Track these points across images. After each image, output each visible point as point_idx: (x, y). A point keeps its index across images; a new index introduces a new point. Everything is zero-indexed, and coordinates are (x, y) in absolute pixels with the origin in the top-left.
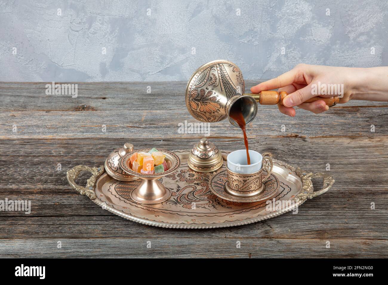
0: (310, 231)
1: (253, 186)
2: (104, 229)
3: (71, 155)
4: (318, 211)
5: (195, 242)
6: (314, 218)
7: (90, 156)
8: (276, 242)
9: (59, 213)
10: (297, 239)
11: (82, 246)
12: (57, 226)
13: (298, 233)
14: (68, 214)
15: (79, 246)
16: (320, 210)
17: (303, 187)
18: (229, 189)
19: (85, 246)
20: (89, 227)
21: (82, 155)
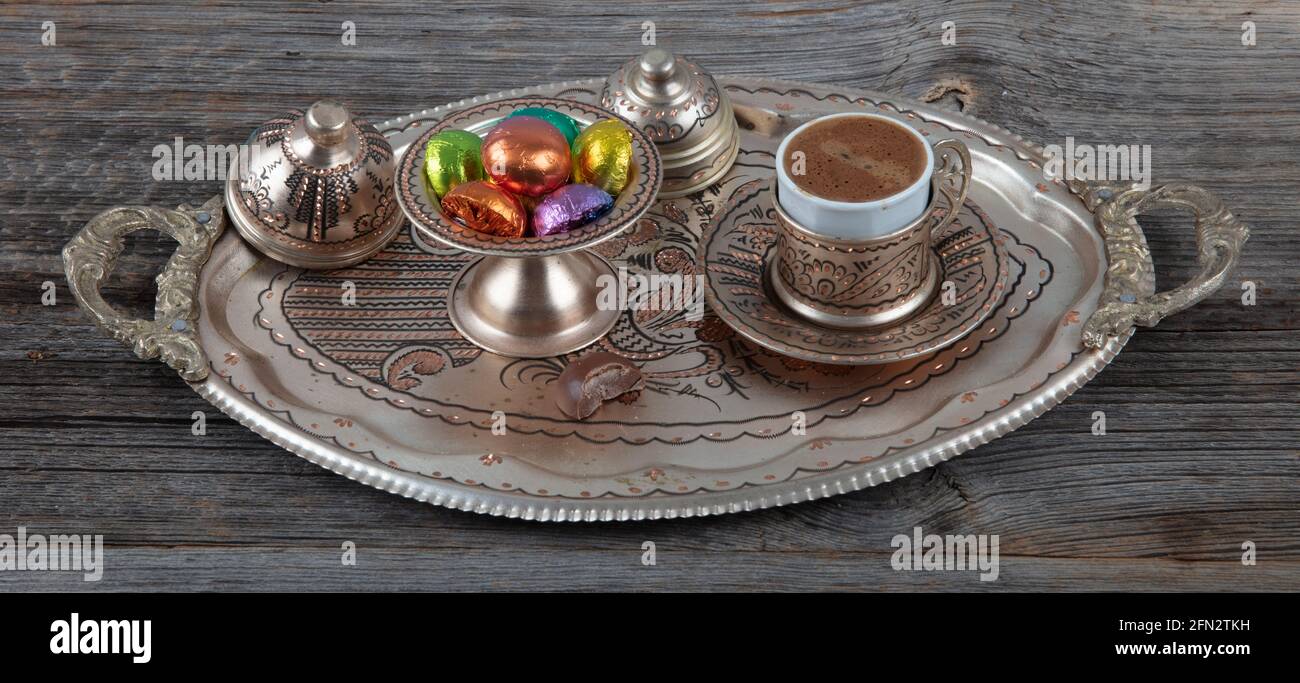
0: (1135, 516)
1: (896, 281)
2: (237, 496)
3: (105, 91)
4: (1171, 406)
5: (630, 573)
6: (1150, 446)
7: (187, 96)
9: (45, 406)
10: (1077, 561)
12: (36, 479)
13: (1081, 526)
14: (84, 414)
16: (1180, 397)
17: (1112, 268)
20: (172, 485)
21: (153, 87)
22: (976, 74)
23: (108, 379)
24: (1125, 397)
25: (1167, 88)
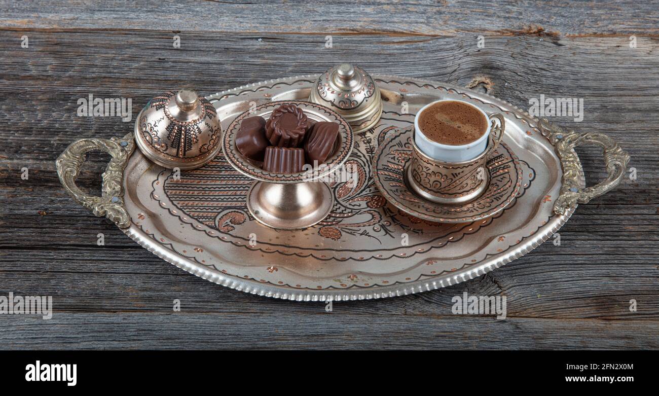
0: (582, 297)
1: (470, 182)
2: (147, 286)
3: (70, 77)
4: (595, 242)
5: (342, 326)
6: (587, 262)
7: (111, 80)
8: (511, 327)
9: (48, 239)
10: (556, 320)
11: (101, 334)
12: (46, 277)
13: (557, 302)
14: (68, 243)
15: (96, 334)
16: (599, 238)
17: (565, 174)
18: (419, 186)
19: (108, 334)
20: (114, 280)
21: (94, 75)
22: (492, 74)
23: (79, 225)
24: (573, 237)
25: (582, 83)
